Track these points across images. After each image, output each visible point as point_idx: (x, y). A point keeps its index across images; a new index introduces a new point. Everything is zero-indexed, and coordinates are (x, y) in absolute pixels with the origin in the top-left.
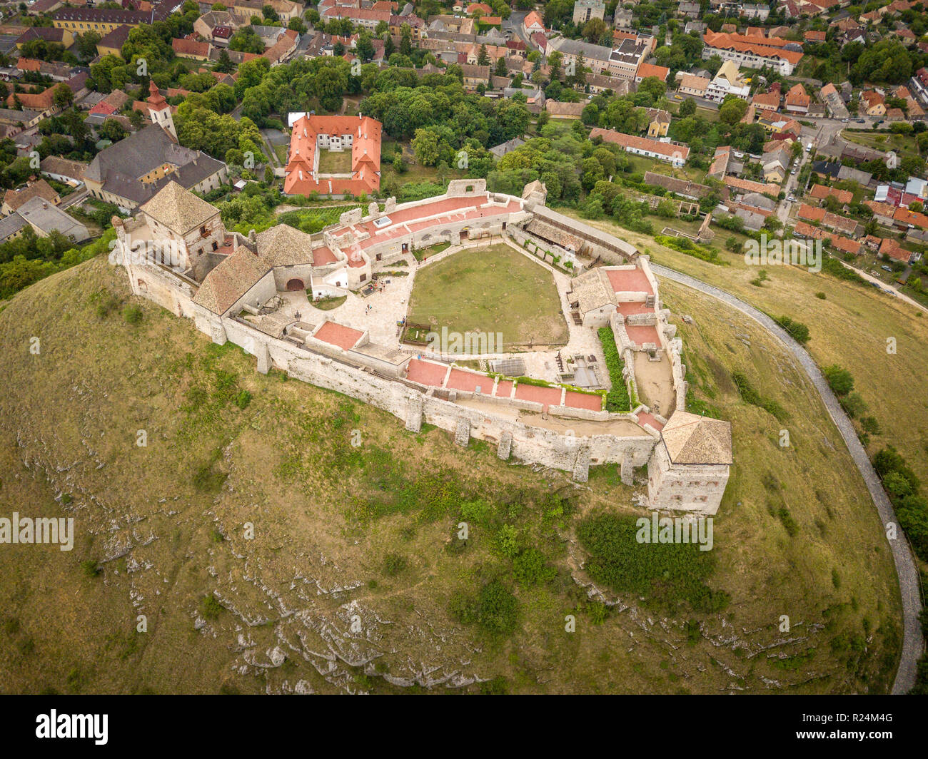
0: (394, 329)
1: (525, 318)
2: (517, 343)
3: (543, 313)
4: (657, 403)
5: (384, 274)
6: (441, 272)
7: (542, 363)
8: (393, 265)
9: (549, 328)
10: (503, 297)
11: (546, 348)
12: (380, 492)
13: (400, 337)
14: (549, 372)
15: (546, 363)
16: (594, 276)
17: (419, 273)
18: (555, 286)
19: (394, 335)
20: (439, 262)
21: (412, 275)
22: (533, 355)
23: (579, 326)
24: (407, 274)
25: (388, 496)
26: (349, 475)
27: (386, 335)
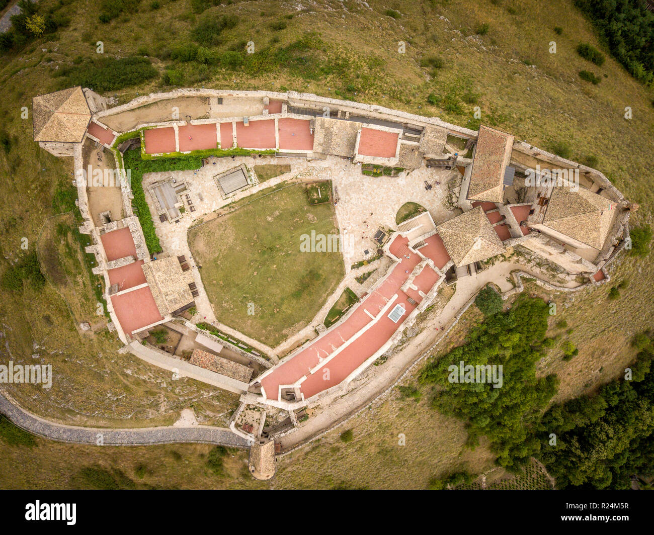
0: (341, 195)
1: (231, 249)
2: (231, 215)
3: (215, 261)
4: (100, 163)
5: (373, 259)
6: (323, 283)
7: (206, 200)
8: (369, 274)
9: (208, 244)
10: (257, 269)
11: (206, 219)
12: (303, 56)
13: (333, 186)
14: (198, 191)
15: (202, 200)
16: (171, 301)
17: (342, 274)
18: (211, 302)
19: (339, 188)
20: (328, 295)
21: (348, 267)
22: (215, 207)
23: (180, 255)
24: (353, 267)
25: (296, 54)
26: (329, 62)
27: (345, 185)
